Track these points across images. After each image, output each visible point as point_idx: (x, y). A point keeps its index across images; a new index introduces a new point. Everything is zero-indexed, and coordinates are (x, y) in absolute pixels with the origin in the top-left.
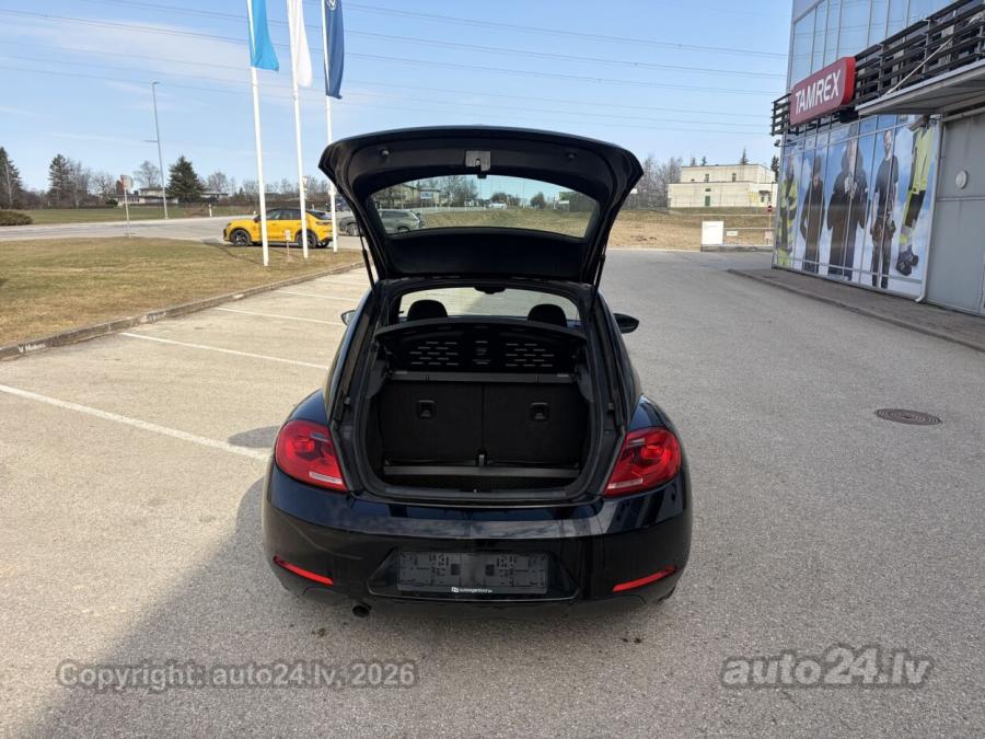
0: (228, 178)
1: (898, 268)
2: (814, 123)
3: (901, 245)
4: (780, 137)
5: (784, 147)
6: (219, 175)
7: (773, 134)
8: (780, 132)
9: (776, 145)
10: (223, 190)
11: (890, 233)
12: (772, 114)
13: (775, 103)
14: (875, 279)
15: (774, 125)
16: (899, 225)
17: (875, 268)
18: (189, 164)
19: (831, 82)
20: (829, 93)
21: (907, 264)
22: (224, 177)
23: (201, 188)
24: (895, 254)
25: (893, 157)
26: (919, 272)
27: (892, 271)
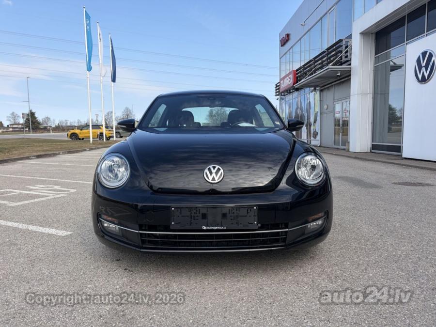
0: (52, 119)
1: (313, 137)
2: (288, 91)
3: (313, 129)
4: (278, 97)
5: (280, 100)
6: (47, 118)
7: (276, 95)
8: (278, 95)
9: (277, 99)
10: (49, 125)
11: (310, 125)
12: (275, 89)
13: (276, 85)
14: (308, 141)
15: (276, 93)
16: (312, 123)
17: (308, 138)
18: (34, 113)
19: (290, 78)
20: (290, 81)
21: (315, 135)
22: (49, 118)
23: (39, 123)
24: (312, 132)
25: (310, 102)
26: (318, 137)
27: (312, 138)
